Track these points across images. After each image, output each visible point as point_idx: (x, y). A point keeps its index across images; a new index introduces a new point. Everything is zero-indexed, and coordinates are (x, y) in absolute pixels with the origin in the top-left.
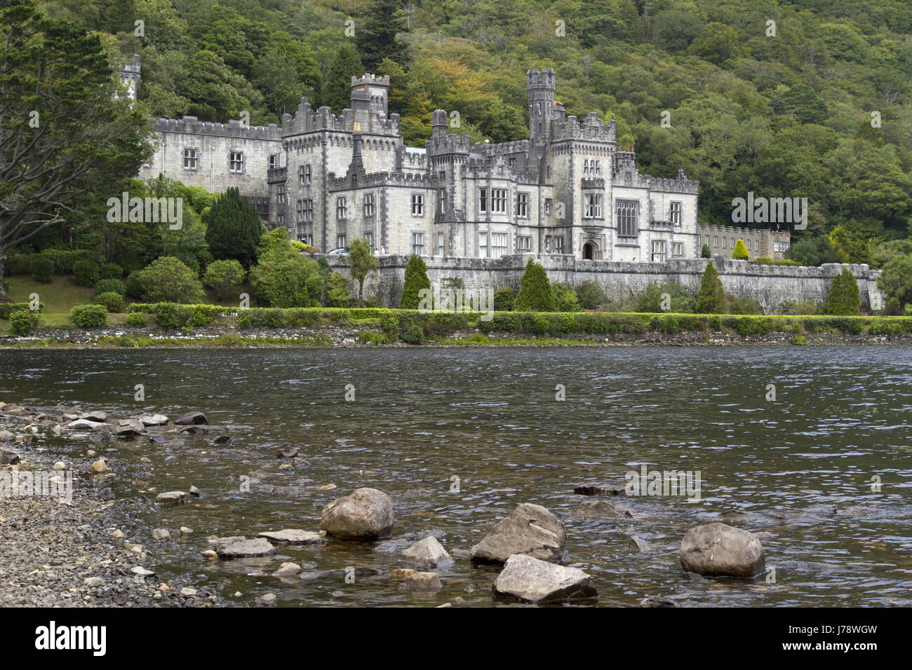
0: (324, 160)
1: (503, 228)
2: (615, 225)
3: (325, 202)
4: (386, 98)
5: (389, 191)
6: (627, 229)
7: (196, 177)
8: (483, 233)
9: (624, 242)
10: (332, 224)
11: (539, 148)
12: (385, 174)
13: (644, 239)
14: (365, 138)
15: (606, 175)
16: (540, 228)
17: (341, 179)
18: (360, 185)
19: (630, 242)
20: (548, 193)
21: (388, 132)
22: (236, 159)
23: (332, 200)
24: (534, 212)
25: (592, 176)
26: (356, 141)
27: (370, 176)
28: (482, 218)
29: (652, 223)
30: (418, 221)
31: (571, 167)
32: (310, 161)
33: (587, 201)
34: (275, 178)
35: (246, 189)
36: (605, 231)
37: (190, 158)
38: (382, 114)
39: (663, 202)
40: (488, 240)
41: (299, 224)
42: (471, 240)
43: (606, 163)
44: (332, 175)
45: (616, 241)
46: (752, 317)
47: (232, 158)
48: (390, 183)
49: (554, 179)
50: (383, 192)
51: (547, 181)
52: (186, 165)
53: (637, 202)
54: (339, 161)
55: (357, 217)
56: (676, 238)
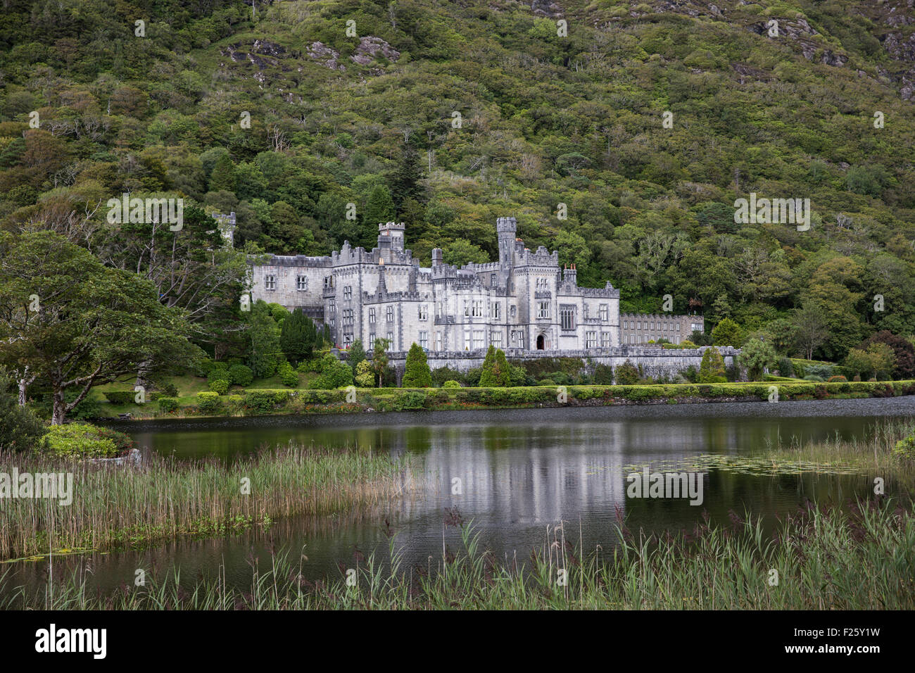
0: (360, 283)
1: (481, 327)
2: (559, 322)
3: (361, 312)
4: (402, 238)
5: (403, 304)
6: (567, 324)
7: (274, 294)
8: (467, 331)
9: (566, 333)
10: (366, 327)
11: (505, 271)
12: (401, 293)
13: (580, 331)
14: (388, 267)
15: (552, 289)
16: (508, 325)
17: (372, 296)
18: (385, 300)
19: (570, 333)
20: (513, 301)
21: (404, 263)
22: (300, 281)
23: (366, 309)
24: (503, 316)
25: (542, 289)
26: (382, 269)
27: (392, 294)
28: (466, 321)
29: (586, 319)
30: (423, 324)
31: (528, 283)
32: (351, 284)
33: (539, 306)
34: (328, 295)
35: (310, 301)
36: (553, 327)
37: (270, 281)
38: (400, 249)
39: (595, 304)
40: (471, 336)
41: (344, 326)
42: (460, 336)
43: (552, 280)
44: (366, 293)
45: (560, 332)
47: (299, 280)
48: (403, 299)
49: (517, 292)
50: (399, 305)
51: (512, 294)
52: (267, 286)
53: (575, 305)
54: (370, 283)
55: (382, 322)
56: (604, 329)
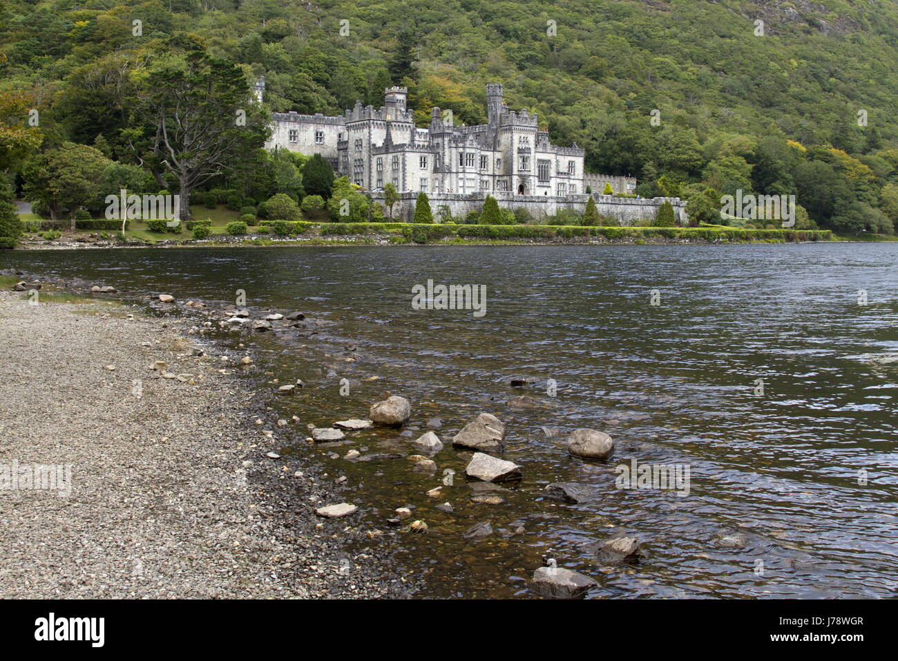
0: (369, 136)
1: (473, 176)
2: (537, 174)
3: (370, 161)
4: (405, 100)
5: (407, 154)
6: (543, 177)
7: (296, 146)
8: (461, 179)
9: (542, 184)
10: (374, 174)
11: (493, 130)
12: (404, 145)
13: (553, 182)
14: (393, 124)
15: (532, 145)
16: (494, 176)
17: (379, 148)
19: (545, 184)
20: (498, 155)
21: (406, 120)
22: (319, 136)
23: (374, 159)
24: (490, 167)
25: (523, 146)
26: (388, 125)
27: (396, 146)
28: (461, 170)
29: (558, 173)
30: (424, 172)
31: (512, 140)
32: (362, 137)
33: (521, 161)
34: (341, 147)
35: (325, 153)
36: (531, 178)
37: (293, 135)
38: (403, 109)
39: (564, 161)
40: (464, 183)
41: (356, 174)
42: (455, 183)
43: (532, 138)
44: (374, 145)
45: (537, 183)
46: (615, 228)
47: (317, 135)
48: (407, 150)
49: (502, 148)
50: (403, 155)
51: (498, 149)
52: (291, 139)
53: (549, 161)
54: (378, 137)
55: (388, 168)
56: (572, 182)
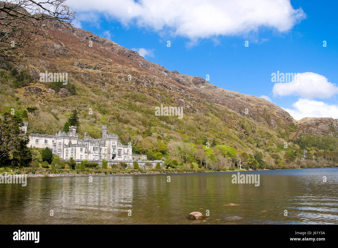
0: (64, 142)
2: (118, 154)
3: (64, 149)
4: (76, 130)
5: (76, 147)
6: (119, 155)
7: (38, 145)
9: (119, 157)
10: (65, 154)
11: (104, 140)
12: (75, 144)
13: (123, 156)
14: (72, 138)
15: (116, 145)
16: (104, 154)
17: (67, 145)
18: (71, 146)
19: (120, 157)
20: (106, 148)
21: (76, 137)
22: (46, 142)
23: (65, 149)
24: (103, 151)
25: (114, 145)
26: (70, 138)
27: (73, 145)
28: (94, 153)
29: (124, 153)
30: (82, 153)
31: (110, 143)
32: (61, 142)
33: (113, 149)
34: (54, 145)
36: (116, 155)
37: (37, 141)
38: (75, 133)
39: (126, 150)
40: (95, 157)
41: (58, 154)
42: (92, 156)
43: (116, 142)
44: (65, 144)
47: (45, 141)
49: (107, 145)
51: (105, 146)
52: (36, 142)
53: (121, 150)
54: (67, 142)
55: (70, 152)
56: (128, 156)
